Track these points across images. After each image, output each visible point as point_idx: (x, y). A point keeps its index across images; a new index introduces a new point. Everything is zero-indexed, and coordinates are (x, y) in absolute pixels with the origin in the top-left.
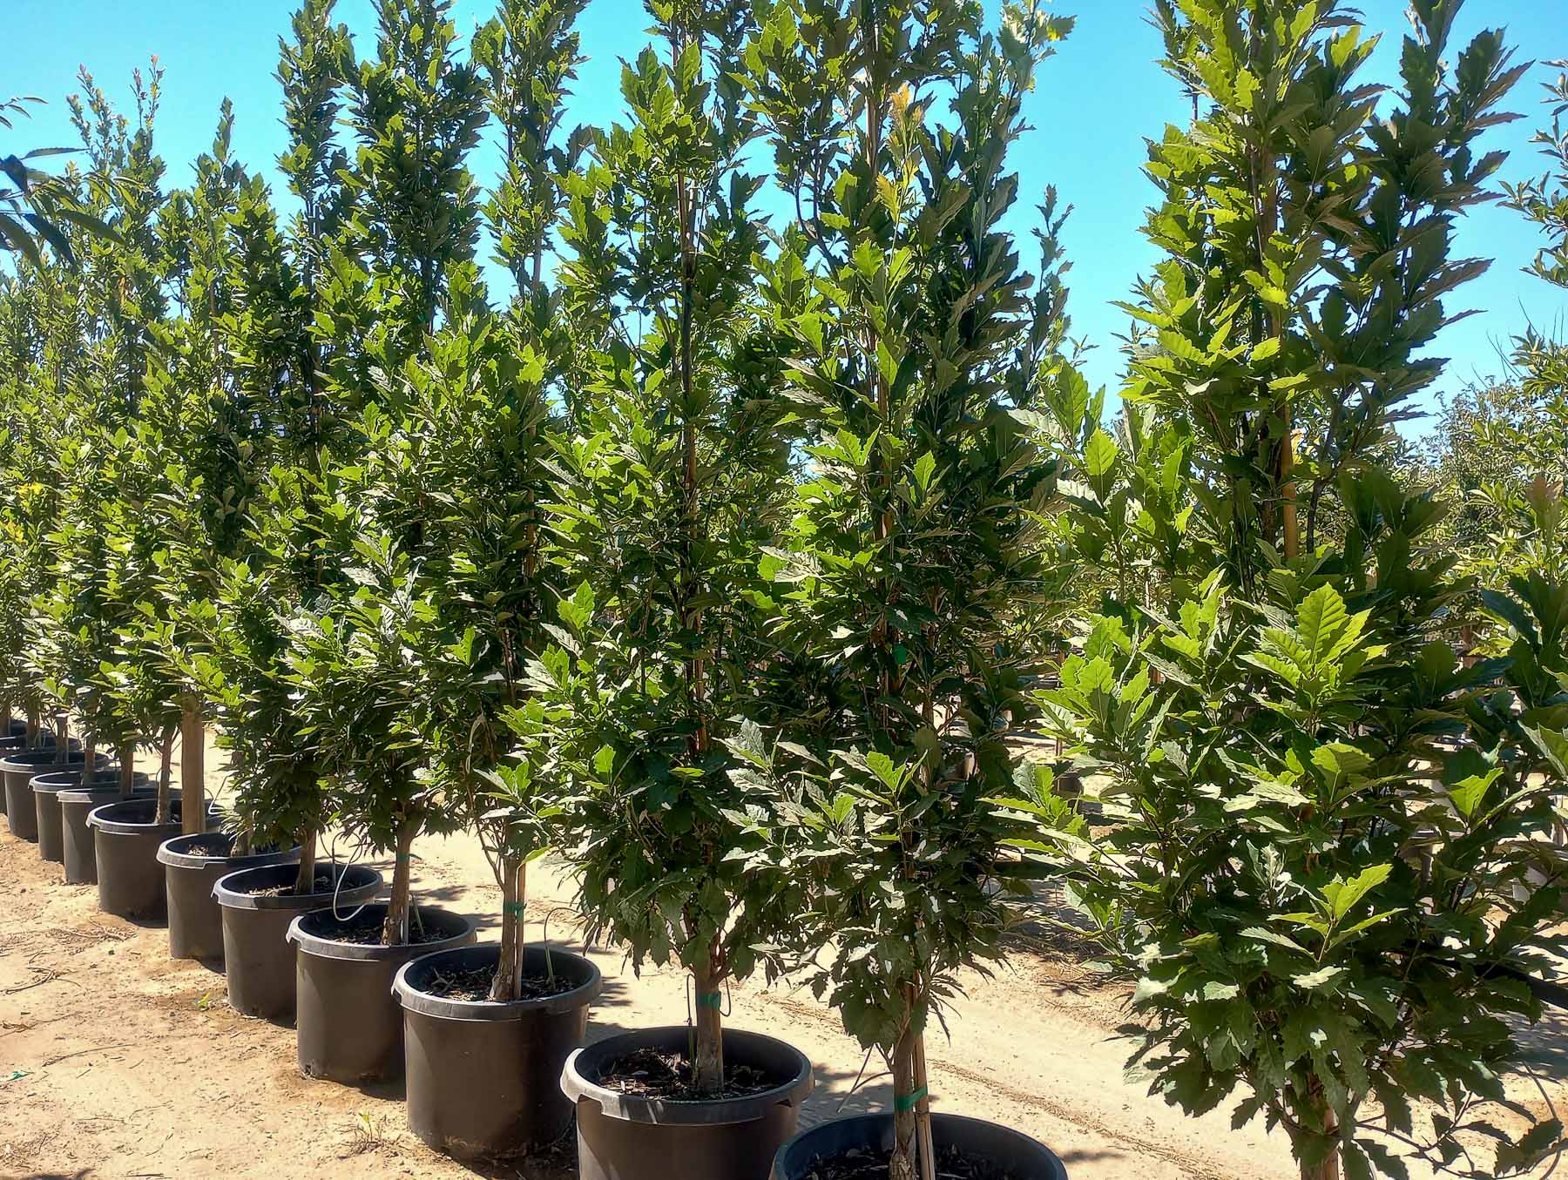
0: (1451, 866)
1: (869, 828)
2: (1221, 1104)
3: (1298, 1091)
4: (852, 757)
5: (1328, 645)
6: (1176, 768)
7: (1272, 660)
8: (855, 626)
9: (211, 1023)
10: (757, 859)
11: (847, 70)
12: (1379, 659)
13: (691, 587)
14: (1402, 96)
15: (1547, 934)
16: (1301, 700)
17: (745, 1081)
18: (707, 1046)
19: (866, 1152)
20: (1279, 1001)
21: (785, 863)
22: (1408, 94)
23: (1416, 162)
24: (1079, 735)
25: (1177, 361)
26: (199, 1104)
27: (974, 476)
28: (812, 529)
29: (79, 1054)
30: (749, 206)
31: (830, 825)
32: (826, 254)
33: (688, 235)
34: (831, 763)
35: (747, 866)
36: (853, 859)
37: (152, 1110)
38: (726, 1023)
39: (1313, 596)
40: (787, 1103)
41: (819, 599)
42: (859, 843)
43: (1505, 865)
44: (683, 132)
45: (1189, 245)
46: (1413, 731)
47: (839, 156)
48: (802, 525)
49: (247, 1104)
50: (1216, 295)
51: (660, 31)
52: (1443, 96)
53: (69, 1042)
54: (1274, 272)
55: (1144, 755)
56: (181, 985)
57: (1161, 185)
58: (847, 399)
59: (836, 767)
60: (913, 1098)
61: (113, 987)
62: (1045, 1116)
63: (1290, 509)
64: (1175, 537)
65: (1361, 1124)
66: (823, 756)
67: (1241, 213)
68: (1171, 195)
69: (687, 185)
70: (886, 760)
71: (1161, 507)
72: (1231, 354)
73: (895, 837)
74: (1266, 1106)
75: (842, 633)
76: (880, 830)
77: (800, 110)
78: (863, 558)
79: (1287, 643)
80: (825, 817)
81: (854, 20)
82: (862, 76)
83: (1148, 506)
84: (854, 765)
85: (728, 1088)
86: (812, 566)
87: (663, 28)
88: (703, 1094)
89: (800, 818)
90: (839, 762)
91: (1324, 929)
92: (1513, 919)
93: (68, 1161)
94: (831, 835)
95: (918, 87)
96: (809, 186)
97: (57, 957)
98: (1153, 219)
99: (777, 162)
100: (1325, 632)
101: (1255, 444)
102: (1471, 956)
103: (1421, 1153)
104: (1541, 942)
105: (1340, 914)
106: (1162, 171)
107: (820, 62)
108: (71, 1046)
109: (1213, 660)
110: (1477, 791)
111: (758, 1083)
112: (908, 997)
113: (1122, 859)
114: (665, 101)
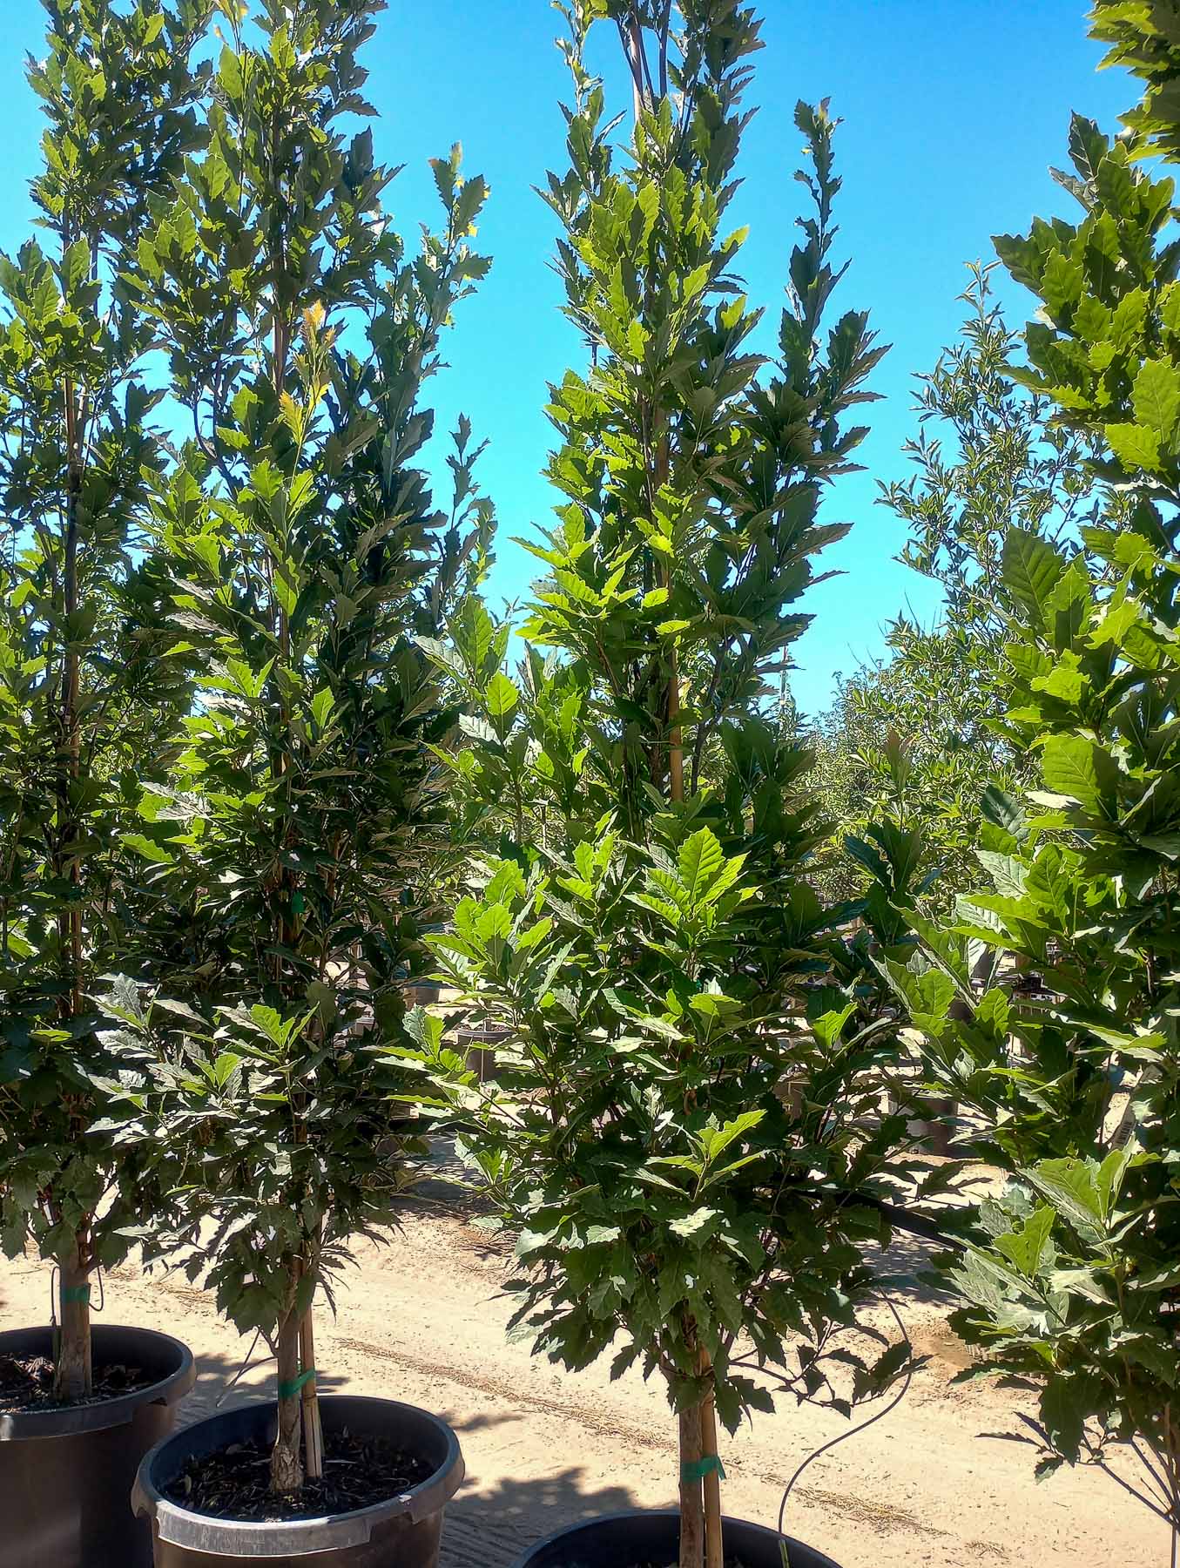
0: (813, 1100)
1: (253, 1089)
2: (602, 1355)
3: (674, 1335)
4: (238, 1014)
5: (706, 886)
6: (565, 1012)
7: (655, 901)
8: (246, 871)
10: (129, 1130)
11: (254, 283)
12: (754, 899)
13: (69, 831)
14: (780, 366)
15: (896, 1160)
16: (681, 940)
17: (119, 1382)
18: (71, 1348)
19: (250, 1446)
20: (656, 1243)
21: (161, 1133)
22: (785, 365)
23: (789, 428)
24: (471, 980)
25: (572, 601)
27: (378, 715)
28: (201, 766)
30: (147, 421)
31: (212, 1088)
32: (225, 473)
33: (76, 445)
34: (216, 1020)
35: (118, 1138)
36: (236, 1123)
38: (95, 1318)
39: (693, 838)
40: (161, 1402)
41: (207, 844)
42: (244, 1106)
43: (862, 1096)
44: (70, 333)
45: (586, 490)
46: (784, 970)
47: (243, 374)
48: (189, 763)
50: (611, 539)
51: (49, 225)
52: (815, 371)
54: (662, 521)
55: (536, 1000)
57: (562, 429)
58: (244, 630)
59: (221, 1024)
60: (300, 1382)
62: (454, 1387)
63: (676, 754)
64: (572, 779)
65: (734, 1362)
66: (207, 1013)
67: (634, 462)
68: (572, 439)
69: (77, 392)
70: (273, 1014)
71: (558, 749)
72: (623, 597)
73: (282, 1097)
74: (644, 1353)
75: (230, 877)
76: (266, 1090)
77: (200, 318)
78: (255, 799)
79: (667, 884)
80: (207, 1080)
81: (261, 234)
82: (268, 293)
83: (547, 747)
84: (239, 1022)
85: (96, 1393)
86: (201, 806)
87: (52, 220)
88: (66, 1401)
89: (179, 1081)
90: (225, 1020)
91: (699, 1169)
92: (868, 1148)
94: (212, 1100)
95: (328, 312)
96: (209, 402)
98: (553, 461)
99: (173, 370)
100: (703, 874)
101: (644, 690)
102: (832, 1186)
103: (787, 1387)
104: (891, 1169)
105: (713, 1153)
106: (563, 415)
107: (223, 271)
109: (604, 903)
110: (835, 1026)
111: (133, 1383)
112: (296, 1274)
113: (513, 1109)
114: (47, 296)
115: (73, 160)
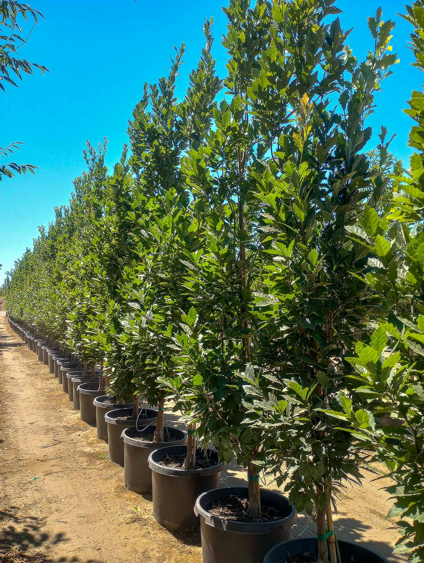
1: (296, 414)
6: (419, 398)
8: (290, 326)
9: (102, 465)
13: (243, 309)
18: (253, 498)
19: (313, 554)
25: (411, 199)
26: (87, 495)
28: (272, 284)
29: (57, 473)
33: (242, 170)
36: (291, 427)
37: (72, 496)
41: (278, 314)
44: (234, 130)
49: (103, 498)
51: (230, 93)
53: (56, 467)
56: (97, 449)
60: (326, 536)
61: (76, 448)
68: (420, 123)
73: (308, 419)
75: (284, 328)
76: (300, 416)
77: (271, 112)
78: (290, 296)
86: (274, 300)
87: (231, 91)
93: (39, 513)
94: (282, 416)
97: (62, 436)
106: (412, 112)
108: (55, 469)
111: (277, 516)
114: (227, 118)
115: (236, 68)
